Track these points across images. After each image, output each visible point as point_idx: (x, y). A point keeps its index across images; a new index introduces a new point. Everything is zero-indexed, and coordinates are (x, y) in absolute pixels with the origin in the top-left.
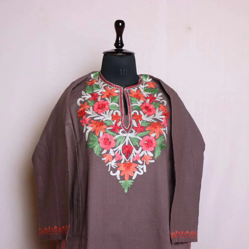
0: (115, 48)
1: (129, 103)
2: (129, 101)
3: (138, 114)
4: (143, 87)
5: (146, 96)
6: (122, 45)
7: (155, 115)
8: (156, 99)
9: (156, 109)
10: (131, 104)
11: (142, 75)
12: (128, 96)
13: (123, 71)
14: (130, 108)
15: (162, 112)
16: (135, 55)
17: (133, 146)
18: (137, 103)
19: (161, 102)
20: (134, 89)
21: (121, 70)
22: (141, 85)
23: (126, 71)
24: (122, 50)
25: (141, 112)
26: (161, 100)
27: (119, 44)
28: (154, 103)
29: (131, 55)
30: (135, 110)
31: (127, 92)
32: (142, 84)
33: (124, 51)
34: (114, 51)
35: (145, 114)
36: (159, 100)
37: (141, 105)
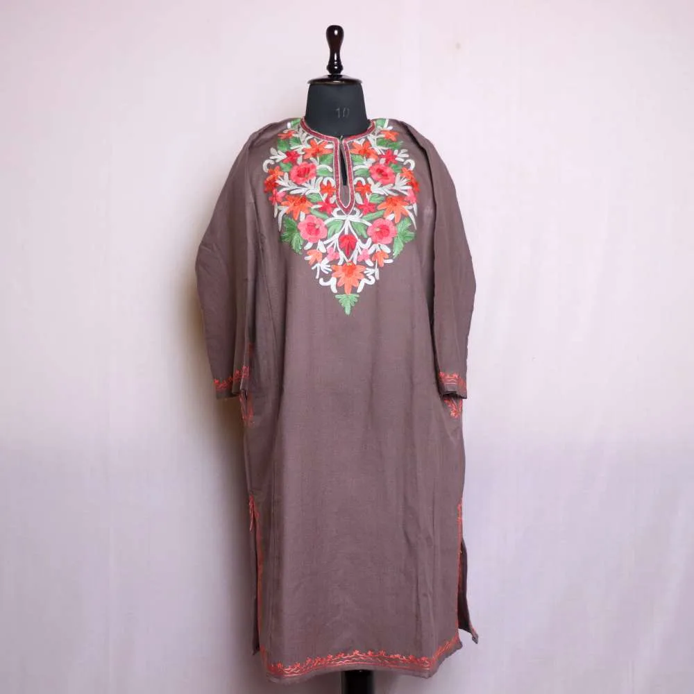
0: (328, 73)
1: (349, 165)
2: (349, 162)
3: (364, 183)
4: (375, 137)
5: (379, 153)
6: (340, 68)
7: (394, 184)
8: (397, 159)
9: (395, 174)
10: (353, 166)
11: (375, 120)
12: (347, 153)
13: (341, 110)
14: (350, 174)
15: (406, 180)
16: (362, 84)
17: (357, 237)
18: (363, 165)
19: (405, 164)
20: (359, 140)
21: (338, 109)
22: (371, 135)
23: (346, 111)
24: (341, 76)
25: (369, 180)
26: (405, 159)
27: (335, 66)
28: (393, 165)
29: (355, 84)
30: (360, 176)
31: (346, 147)
32: (374, 134)
33: (343, 77)
34: (327, 77)
35: (375, 182)
36: (403, 160)
37: (371, 167)
